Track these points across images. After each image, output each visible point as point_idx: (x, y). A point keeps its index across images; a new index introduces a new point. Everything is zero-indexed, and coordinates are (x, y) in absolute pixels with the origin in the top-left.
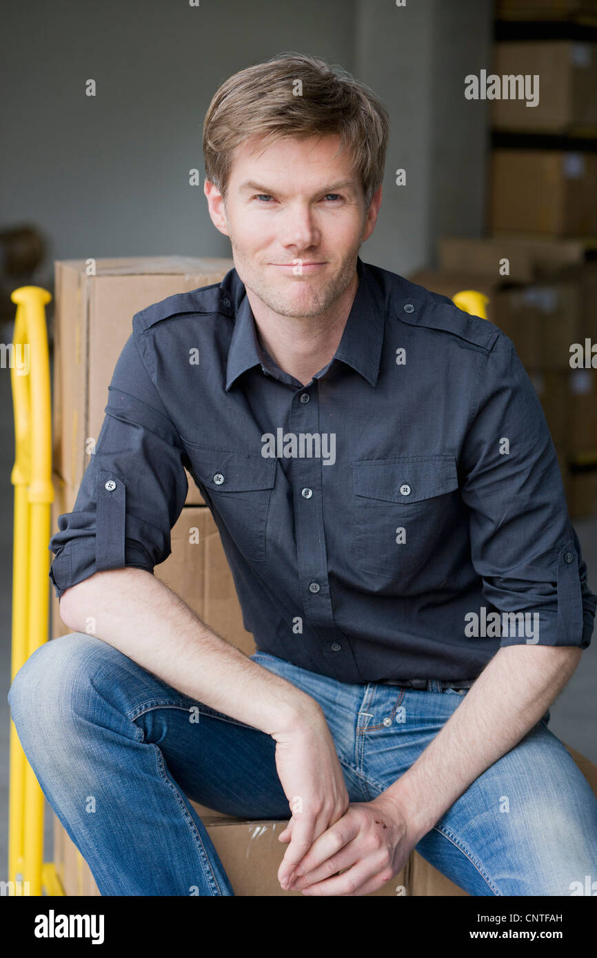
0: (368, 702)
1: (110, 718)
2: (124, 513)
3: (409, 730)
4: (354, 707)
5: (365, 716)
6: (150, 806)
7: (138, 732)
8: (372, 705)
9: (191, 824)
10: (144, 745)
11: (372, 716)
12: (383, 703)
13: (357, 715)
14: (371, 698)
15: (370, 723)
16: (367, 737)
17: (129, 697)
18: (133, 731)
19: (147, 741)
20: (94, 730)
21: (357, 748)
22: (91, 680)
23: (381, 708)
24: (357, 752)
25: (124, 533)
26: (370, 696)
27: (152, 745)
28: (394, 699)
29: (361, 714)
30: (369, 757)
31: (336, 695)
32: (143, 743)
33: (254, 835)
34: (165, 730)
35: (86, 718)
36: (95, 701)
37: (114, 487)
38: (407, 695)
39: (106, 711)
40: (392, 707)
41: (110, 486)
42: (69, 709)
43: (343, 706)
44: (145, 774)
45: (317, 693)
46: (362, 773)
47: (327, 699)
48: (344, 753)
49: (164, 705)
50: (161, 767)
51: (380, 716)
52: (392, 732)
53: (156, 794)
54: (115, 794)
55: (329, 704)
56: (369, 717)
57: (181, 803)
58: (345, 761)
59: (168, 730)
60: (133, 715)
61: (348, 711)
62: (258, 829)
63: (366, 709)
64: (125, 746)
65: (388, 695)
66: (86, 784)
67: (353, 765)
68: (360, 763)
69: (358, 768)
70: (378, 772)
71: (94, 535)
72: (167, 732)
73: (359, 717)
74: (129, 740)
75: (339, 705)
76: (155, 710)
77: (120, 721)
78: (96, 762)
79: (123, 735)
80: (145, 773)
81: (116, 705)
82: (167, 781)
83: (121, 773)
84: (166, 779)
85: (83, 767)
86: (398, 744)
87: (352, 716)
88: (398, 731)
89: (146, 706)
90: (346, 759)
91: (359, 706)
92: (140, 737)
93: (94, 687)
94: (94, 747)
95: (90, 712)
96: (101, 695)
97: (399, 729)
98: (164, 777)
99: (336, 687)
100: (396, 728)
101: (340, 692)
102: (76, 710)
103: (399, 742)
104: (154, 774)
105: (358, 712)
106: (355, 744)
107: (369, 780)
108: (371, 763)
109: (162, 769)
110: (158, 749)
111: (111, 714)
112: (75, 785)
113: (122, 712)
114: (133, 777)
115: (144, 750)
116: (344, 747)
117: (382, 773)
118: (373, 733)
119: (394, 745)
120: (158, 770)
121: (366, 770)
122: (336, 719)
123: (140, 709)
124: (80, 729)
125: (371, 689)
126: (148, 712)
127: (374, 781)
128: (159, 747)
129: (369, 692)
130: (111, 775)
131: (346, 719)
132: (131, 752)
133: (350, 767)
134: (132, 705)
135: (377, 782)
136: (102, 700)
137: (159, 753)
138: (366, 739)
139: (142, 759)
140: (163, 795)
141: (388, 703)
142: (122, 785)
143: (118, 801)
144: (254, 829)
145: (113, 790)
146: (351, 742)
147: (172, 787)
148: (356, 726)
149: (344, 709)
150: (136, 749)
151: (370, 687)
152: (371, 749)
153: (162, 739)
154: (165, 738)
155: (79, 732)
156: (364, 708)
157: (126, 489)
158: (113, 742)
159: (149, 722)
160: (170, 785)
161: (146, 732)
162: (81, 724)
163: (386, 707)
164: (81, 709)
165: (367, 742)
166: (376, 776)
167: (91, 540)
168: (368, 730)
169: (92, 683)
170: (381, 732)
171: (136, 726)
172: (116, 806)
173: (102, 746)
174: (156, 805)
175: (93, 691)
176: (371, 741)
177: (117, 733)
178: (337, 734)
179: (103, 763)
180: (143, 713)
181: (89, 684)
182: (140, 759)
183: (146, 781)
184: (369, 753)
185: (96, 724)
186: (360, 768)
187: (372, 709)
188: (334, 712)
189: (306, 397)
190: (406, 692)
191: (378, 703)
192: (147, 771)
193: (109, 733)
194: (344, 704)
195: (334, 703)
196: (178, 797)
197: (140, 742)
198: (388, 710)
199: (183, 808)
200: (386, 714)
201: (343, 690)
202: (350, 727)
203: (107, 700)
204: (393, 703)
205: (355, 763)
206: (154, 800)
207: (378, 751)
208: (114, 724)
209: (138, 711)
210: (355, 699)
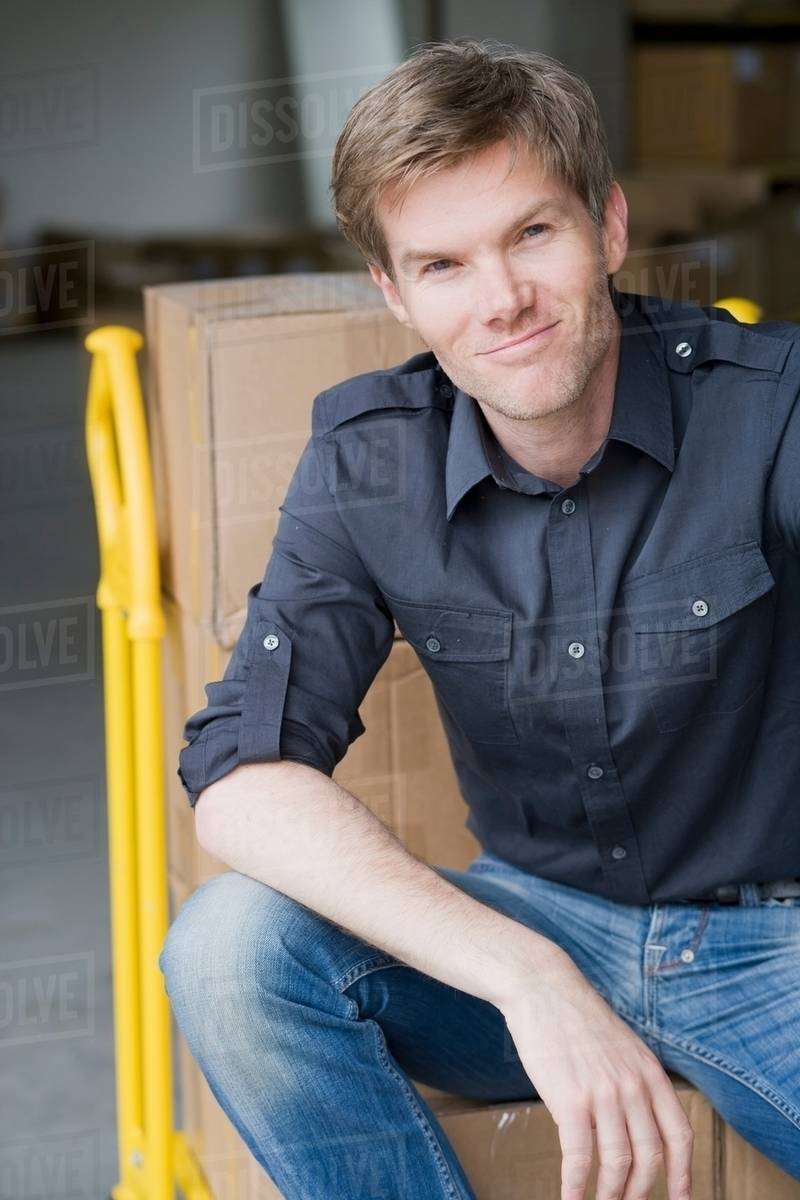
0: (658, 930)
1: (311, 990)
2: (286, 682)
3: (721, 964)
4: (638, 938)
5: (654, 951)
6: (369, 1112)
7: (350, 1007)
8: (663, 934)
9: (426, 1128)
10: (358, 1024)
11: (663, 948)
12: (679, 929)
13: (643, 950)
14: (662, 924)
15: (663, 958)
16: (661, 979)
17: (336, 958)
18: (343, 1006)
19: (362, 1017)
20: (290, 1008)
21: (646, 994)
22: (283, 939)
23: (677, 938)
24: (646, 1000)
25: (281, 711)
26: (660, 922)
27: (369, 1022)
28: (694, 923)
29: (649, 947)
30: (665, 1006)
31: (609, 921)
32: (358, 1021)
33: (501, 1124)
34: (386, 998)
35: (276, 992)
36: (288, 969)
37: (275, 645)
38: (713, 915)
39: (305, 981)
40: (692, 935)
41: (271, 643)
42: (252, 984)
43: (620, 936)
44: (362, 1066)
45: (581, 918)
46: (655, 1028)
47: (597, 927)
48: (626, 1002)
49: (383, 965)
50: (382, 1051)
51: (676, 948)
52: (696, 969)
53: (377, 1092)
54: (320, 1097)
55: (600, 934)
56: (660, 951)
57: (411, 1100)
58: (628, 1013)
59: (390, 998)
60: (342, 983)
61: (628, 943)
62: (505, 1116)
63: (655, 940)
64: (333, 1028)
65: (686, 917)
66: (279, 1086)
67: (641, 1019)
68: (651, 1015)
69: (648, 1023)
70: (681, 1025)
71: (239, 714)
72: (390, 1002)
73: (646, 952)
74: (338, 1019)
75: (616, 935)
76: (373, 973)
77: (326, 994)
78: (292, 1053)
79: (330, 1013)
80: (362, 1062)
81: (319, 972)
82: (391, 1071)
83: (328, 1067)
84: (389, 1067)
85: (275, 1061)
86: (705, 985)
87: (635, 950)
88: (704, 968)
89: (360, 970)
90: (630, 1010)
91: (645, 936)
92: (354, 1014)
93: (287, 948)
94: (291, 1033)
95: (283, 985)
96: (297, 959)
97: (704, 964)
98: (387, 1065)
99: (608, 908)
100: (700, 962)
101: (614, 917)
102: (262, 983)
103: (707, 982)
104: (374, 1063)
105: (644, 943)
106: (643, 991)
107: (667, 1038)
108: (667, 1014)
109: (383, 1055)
110: (378, 1027)
111: (313, 985)
112: (264, 1086)
113: (327, 980)
114: (345, 1071)
115: (360, 1032)
116: (627, 993)
117: (687, 1027)
118: (667, 973)
119: (700, 987)
120: (379, 1056)
121: (661, 1024)
122: (612, 955)
123: (352, 974)
124: (268, 1008)
125: (660, 912)
126: (363, 978)
127: (674, 1039)
128: (379, 1023)
129: (658, 916)
130: (314, 1070)
131: (628, 956)
132: (339, 1035)
133: (637, 1023)
134: (341, 969)
135: (679, 1039)
136: (300, 966)
137: (379, 1032)
138: (659, 982)
139: (356, 1044)
140: (387, 1093)
141: (687, 929)
142: (330, 1083)
143: (325, 1106)
144: (501, 1117)
145: (318, 1091)
146: (636, 987)
147: (397, 1078)
148: (642, 965)
149: (623, 940)
150: (348, 1031)
151: (659, 908)
152: (667, 995)
153: (381, 1011)
154: (387, 1009)
155: (269, 1013)
156: (653, 937)
157: (293, 647)
158: (315, 1024)
159: (364, 991)
160: (395, 1075)
161: (360, 1004)
162: (270, 1003)
163: (684, 934)
164: (269, 981)
165: (660, 986)
166: (678, 1031)
167: (236, 721)
168: (661, 968)
169: (284, 944)
170: (680, 970)
171: (346, 998)
172: (322, 1112)
173: (301, 1030)
174: (378, 1107)
175: (285, 955)
176: (667, 984)
177: (322, 1010)
178: (615, 977)
179: (303, 1054)
180: (356, 979)
181: (280, 945)
182: (353, 1044)
183: (363, 1074)
184: (665, 1000)
185: (291, 1000)
186: (652, 1021)
187: (663, 939)
188: (609, 946)
189: (571, 505)
190: (710, 911)
191: (670, 930)
192: (364, 1060)
193: (310, 1012)
194: (622, 934)
195: (608, 932)
196: (407, 1092)
197: (354, 1020)
198: (686, 938)
199: (415, 1107)
200: (685, 945)
201: (619, 913)
202: (634, 966)
203: (305, 965)
204: (693, 929)
205: (643, 1015)
206: (375, 1099)
207: (678, 997)
208: (316, 998)
209: (349, 977)
210: (638, 926)
